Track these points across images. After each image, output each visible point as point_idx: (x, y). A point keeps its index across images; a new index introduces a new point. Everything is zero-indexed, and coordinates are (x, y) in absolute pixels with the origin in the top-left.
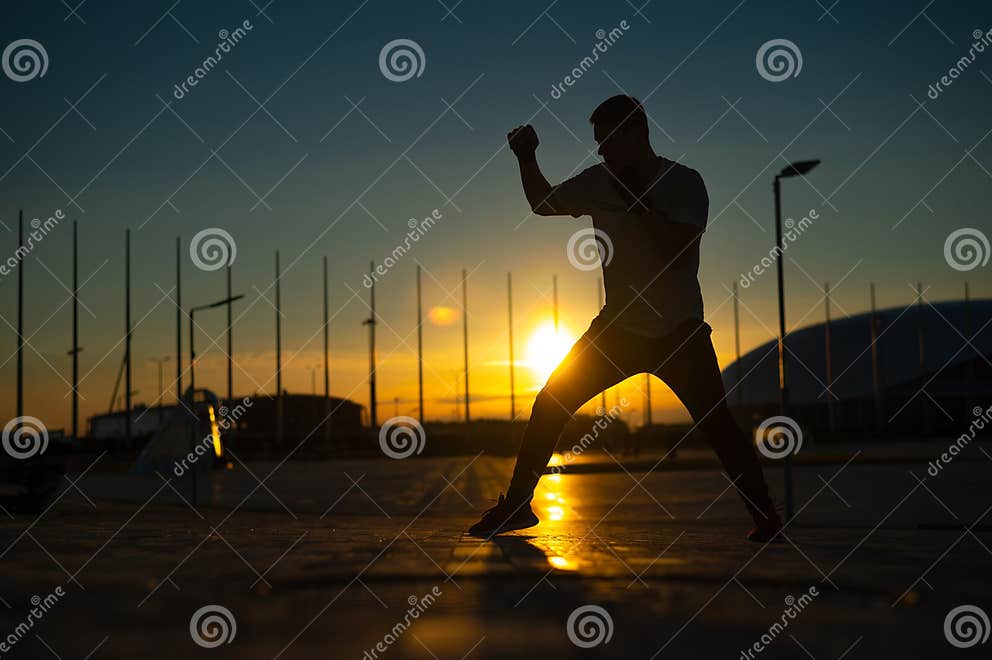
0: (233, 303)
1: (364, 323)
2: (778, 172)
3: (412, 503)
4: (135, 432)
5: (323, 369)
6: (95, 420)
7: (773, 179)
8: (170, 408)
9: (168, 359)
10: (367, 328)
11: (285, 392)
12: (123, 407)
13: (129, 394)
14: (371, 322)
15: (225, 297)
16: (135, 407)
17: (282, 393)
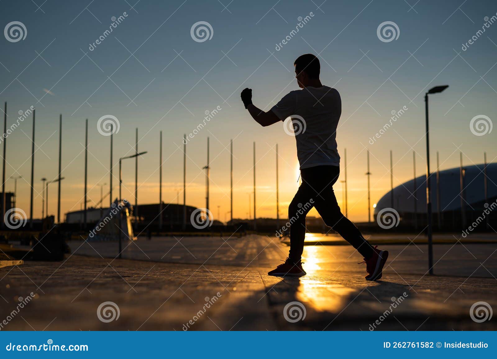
0: (139, 157)
1: (204, 168)
2: (427, 91)
3: (231, 259)
4: (88, 221)
5: (183, 191)
6: (68, 215)
7: (425, 95)
8: (106, 209)
9: (105, 184)
10: (205, 171)
11: (163, 202)
12: (83, 208)
13: (86, 202)
14: (207, 168)
15: (134, 154)
16: (89, 208)
17: (162, 203)
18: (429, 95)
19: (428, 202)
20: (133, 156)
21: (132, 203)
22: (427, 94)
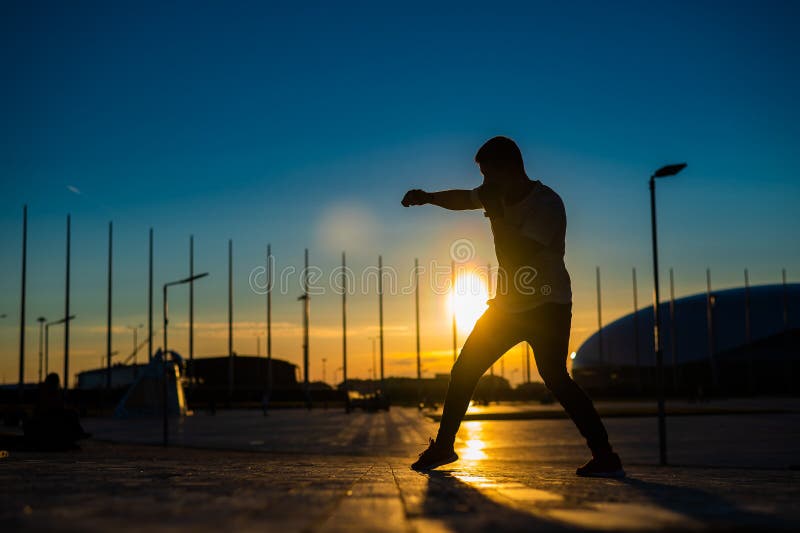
1: (300, 298)
2: (653, 173)
4: (114, 385)
5: (266, 335)
6: (82, 375)
7: (649, 179)
8: (142, 366)
10: (301, 302)
11: (235, 353)
12: (106, 364)
13: (110, 355)
14: (305, 298)
16: (114, 365)
17: (233, 355)
18: (657, 180)
19: (657, 348)
20: (187, 281)
21: (185, 355)
22: (652, 178)
